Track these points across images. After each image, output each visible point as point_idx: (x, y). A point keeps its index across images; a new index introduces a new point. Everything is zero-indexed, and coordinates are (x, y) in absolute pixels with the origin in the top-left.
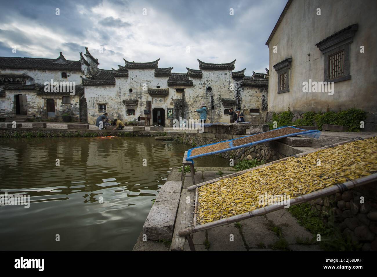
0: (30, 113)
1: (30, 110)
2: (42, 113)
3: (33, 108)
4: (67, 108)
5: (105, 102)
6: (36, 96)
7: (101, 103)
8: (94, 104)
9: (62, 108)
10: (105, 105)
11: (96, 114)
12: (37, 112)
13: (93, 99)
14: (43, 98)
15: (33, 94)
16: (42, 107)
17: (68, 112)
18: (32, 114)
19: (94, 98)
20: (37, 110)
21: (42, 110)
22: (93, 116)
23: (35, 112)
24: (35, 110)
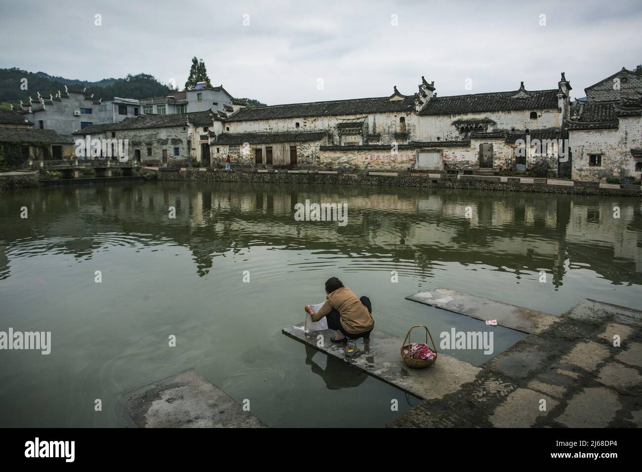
0: (496, 165)
1: (496, 161)
2: (510, 165)
3: (499, 159)
4: (542, 160)
5: (600, 152)
6: (504, 144)
7: (593, 153)
8: (582, 155)
9: (535, 159)
10: (599, 156)
11: (584, 168)
12: (504, 164)
13: (581, 148)
14: (511, 147)
15: (500, 142)
16: (510, 158)
17: (542, 164)
18: (498, 166)
19: (583, 146)
20: (504, 162)
21: (510, 161)
22: (581, 170)
23: (502, 165)
24: (501, 161)
